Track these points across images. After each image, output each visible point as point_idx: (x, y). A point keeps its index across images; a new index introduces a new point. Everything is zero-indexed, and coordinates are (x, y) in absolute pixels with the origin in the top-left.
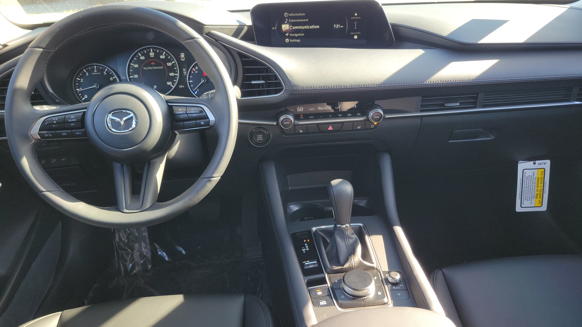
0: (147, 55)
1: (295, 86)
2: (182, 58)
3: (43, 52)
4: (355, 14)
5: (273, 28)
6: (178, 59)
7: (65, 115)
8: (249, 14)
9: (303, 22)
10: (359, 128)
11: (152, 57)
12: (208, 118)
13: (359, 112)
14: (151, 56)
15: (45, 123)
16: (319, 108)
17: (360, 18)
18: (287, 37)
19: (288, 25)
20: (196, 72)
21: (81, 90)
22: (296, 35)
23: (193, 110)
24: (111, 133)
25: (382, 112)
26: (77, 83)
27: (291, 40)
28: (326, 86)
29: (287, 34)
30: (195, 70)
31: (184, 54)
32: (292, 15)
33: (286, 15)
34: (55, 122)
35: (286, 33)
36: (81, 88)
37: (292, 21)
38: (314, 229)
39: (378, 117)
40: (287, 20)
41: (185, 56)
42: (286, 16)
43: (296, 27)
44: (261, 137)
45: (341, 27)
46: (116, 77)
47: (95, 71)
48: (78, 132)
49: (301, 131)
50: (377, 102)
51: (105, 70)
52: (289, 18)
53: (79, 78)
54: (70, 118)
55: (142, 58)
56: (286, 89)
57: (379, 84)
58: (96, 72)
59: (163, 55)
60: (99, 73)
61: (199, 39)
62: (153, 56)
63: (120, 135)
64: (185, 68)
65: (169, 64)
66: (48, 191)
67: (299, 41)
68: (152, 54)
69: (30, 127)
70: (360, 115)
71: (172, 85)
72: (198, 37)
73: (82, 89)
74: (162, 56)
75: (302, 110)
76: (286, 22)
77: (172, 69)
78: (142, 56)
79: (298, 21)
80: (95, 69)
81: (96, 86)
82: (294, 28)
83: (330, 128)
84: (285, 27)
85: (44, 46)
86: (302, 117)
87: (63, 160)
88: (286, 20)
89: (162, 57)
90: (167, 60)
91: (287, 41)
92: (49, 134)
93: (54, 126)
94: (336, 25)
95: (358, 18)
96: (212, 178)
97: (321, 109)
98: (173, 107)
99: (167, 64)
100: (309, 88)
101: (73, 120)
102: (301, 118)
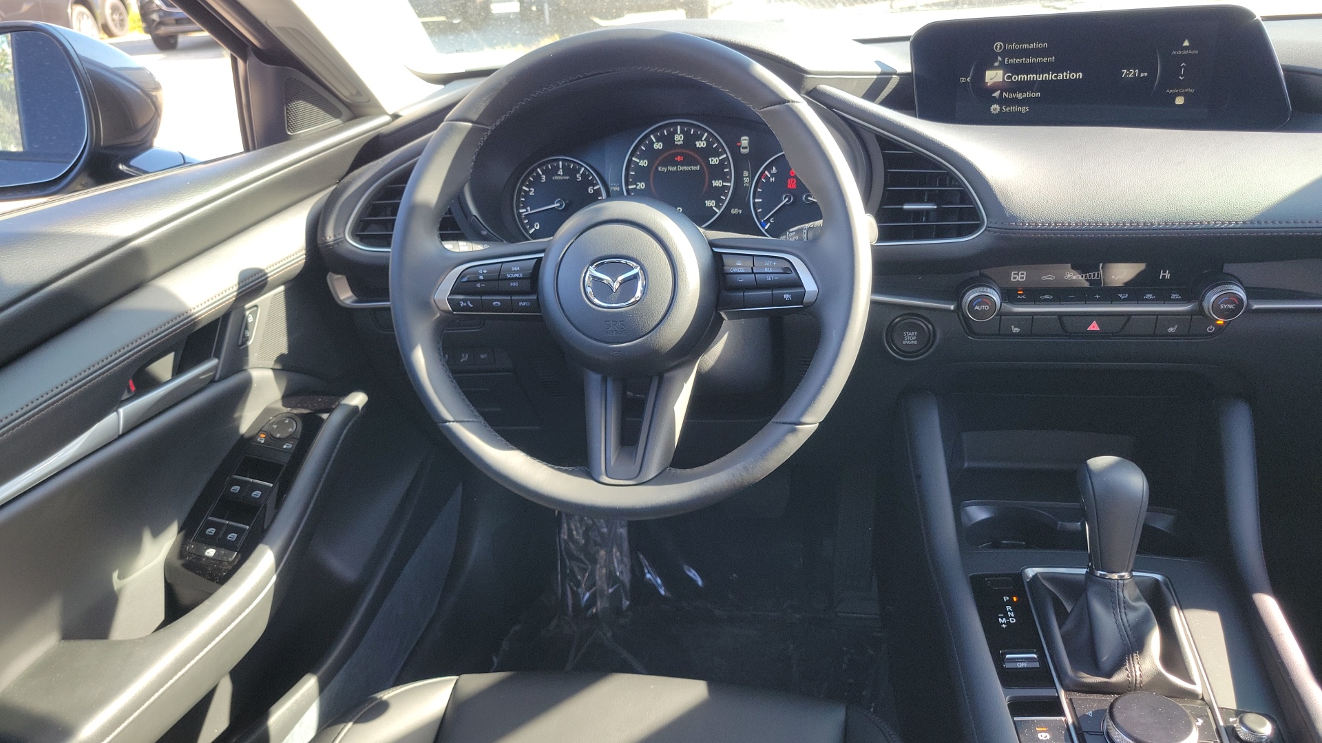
0: (668, 141)
1: (1014, 218)
2: (744, 148)
3: (472, 128)
4: (1184, 41)
5: (963, 80)
6: (735, 149)
7: (502, 263)
8: (906, 46)
9: (1042, 64)
10: (1171, 330)
11: (679, 143)
12: (802, 286)
13: (1178, 291)
14: (676, 143)
15: (462, 278)
16: (1069, 276)
17: (1196, 52)
18: (995, 101)
19: (1000, 72)
20: (772, 179)
21: (530, 212)
22: (1020, 96)
23: (767, 267)
24: (590, 307)
25: (1242, 295)
26: (523, 197)
27: (1006, 108)
28: (1096, 223)
29: (996, 94)
30: (769, 176)
31: (747, 138)
32: (1013, 46)
33: (999, 47)
34: (481, 277)
35: (995, 91)
36: (529, 208)
37: (1013, 61)
38: (1031, 572)
39: (1231, 307)
40: (1000, 58)
41: (750, 143)
42: (998, 50)
43: (1023, 77)
44: (914, 338)
45: (1142, 75)
46: (600, 186)
47: (560, 172)
48: (523, 301)
49: (1016, 330)
50: (1228, 268)
51: (580, 169)
52: (1006, 53)
53: (527, 186)
54: (510, 271)
55: (658, 146)
56: (990, 225)
57: (1244, 222)
58: (562, 174)
59: (702, 141)
60: (567, 178)
61: (796, 104)
62: (681, 142)
63: (607, 313)
64: (748, 170)
65: (714, 161)
66: (457, 422)
67: (1024, 109)
68: (679, 139)
69: (434, 284)
70: (1180, 297)
71: (716, 206)
72: (794, 99)
73: (531, 210)
74: (700, 142)
75: (1023, 278)
76: (996, 64)
77: (718, 172)
78: (658, 141)
79: (1029, 61)
80: (560, 169)
81: (559, 205)
82: (1015, 78)
83: (1094, 327)
84: (994, 76)
85: (475, 117)
86: (1020, 295)
87: (482, 357)
88: (997, 60)
89: (700, 144)
90: (709, 151)
91: (995, 109)
92: (469, 303)
93: (478, 285)
94: (1128, 70)
95: (1190, 52)
96: (798, 424)
97: (1074, 278)
98: (723, 255)
99: (710, 159)
100: (1050, 224)
101: (516, 275)
102: (1019, 297)
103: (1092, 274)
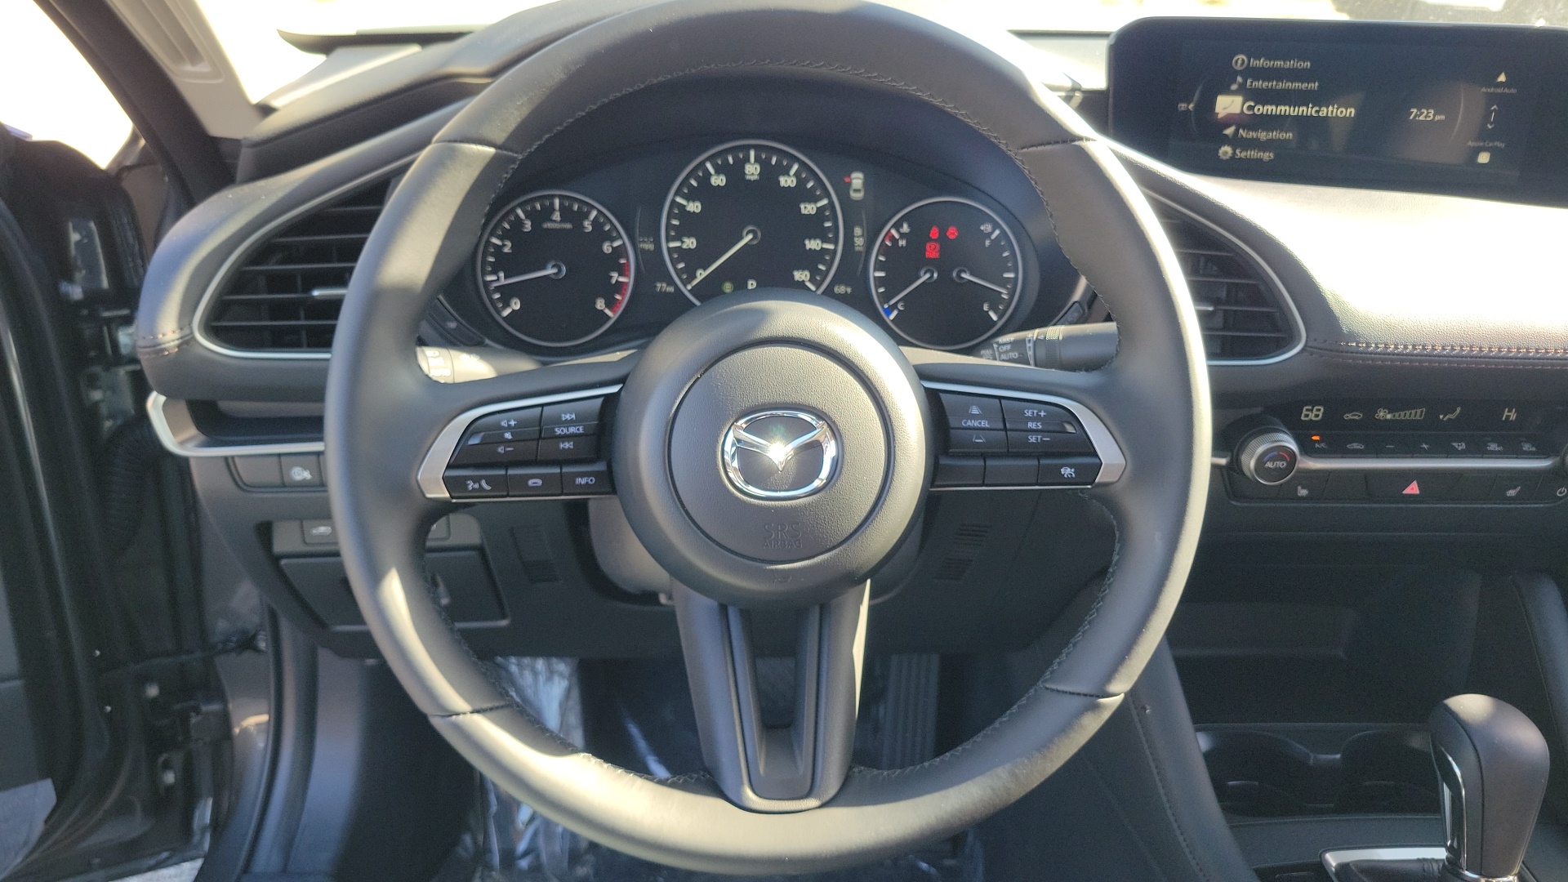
0: (735, 172)
1: (1353, 336)
2: (857, 190)
3: (494, 157)
4: (1498, 75)
5: (1182, 106)
6: (843, 189)
7: (542, 405)
8: (1102, 48)
9: (1300, 91)
10: (1511, 492)
11: (753, 178)
12: (1095, 454)
13: (1534, 442)
14: (748, 177)
15: (467, 440)
16: (1382, 414)
17: (1513, 91)
18: (1226, 140)
19: (1239, 100)
20: (902, 243)
21: (503, 282)
22: (1263, 136)
23: (1032, 419)
27: (1241, 153)
29: (1229, 131)
30: (897, 237)
31: (860, 175)
32: (1261, 63)
33: (1240, 62)
34: (508, 436)
35: (1228, 126)
36: (502, 275)
37: (1259, 84)
38: (1333, 859)
40: (1239, 79)
41: (865, 183)
42: (1238, 67)
43: (1270, 109)
45: (1438, 118)
46: (624, 241)
47: (557, 216)
48: (582, 475)
49: (1303, 493)
51: (589, 213)
52: (1250, 72)
53: (499, 237)
54: (560, 422)
55: (718, 180)
56: (1310, 344)
58: (559, 219)
59: (789, 175)
60: (568, 226)
62: (757, 177)
63: (769, 508)
64: (861, 226)
65: (808, 209)
67: (1267, 156)
68: (752, 170)
70: (1534, 449)
71: (810, 280)
72: (1089, 136)
73: (506, 277)
74: (786, 178)
75: (1317, 416)
76: (1234, 87)
77: (814, 226)
78: (718, 172)
79: (1281, 85)
80: (555, 211)
81: (556, 270)
82: (1259, 109)
83: (1413, 489)
84: (1228, 105)
88: (1234, 81)
89: (788, 181)
90: (801, 193)
91: (1226, 153)
92: (483, 483)
93: (501, 450)
94: (1419, 109)
95: (1506, 90)
97: (1389, 416)
99: (802, 206)
101: (572, 430)
102: (1317, 445)
103: (1413, 412)
